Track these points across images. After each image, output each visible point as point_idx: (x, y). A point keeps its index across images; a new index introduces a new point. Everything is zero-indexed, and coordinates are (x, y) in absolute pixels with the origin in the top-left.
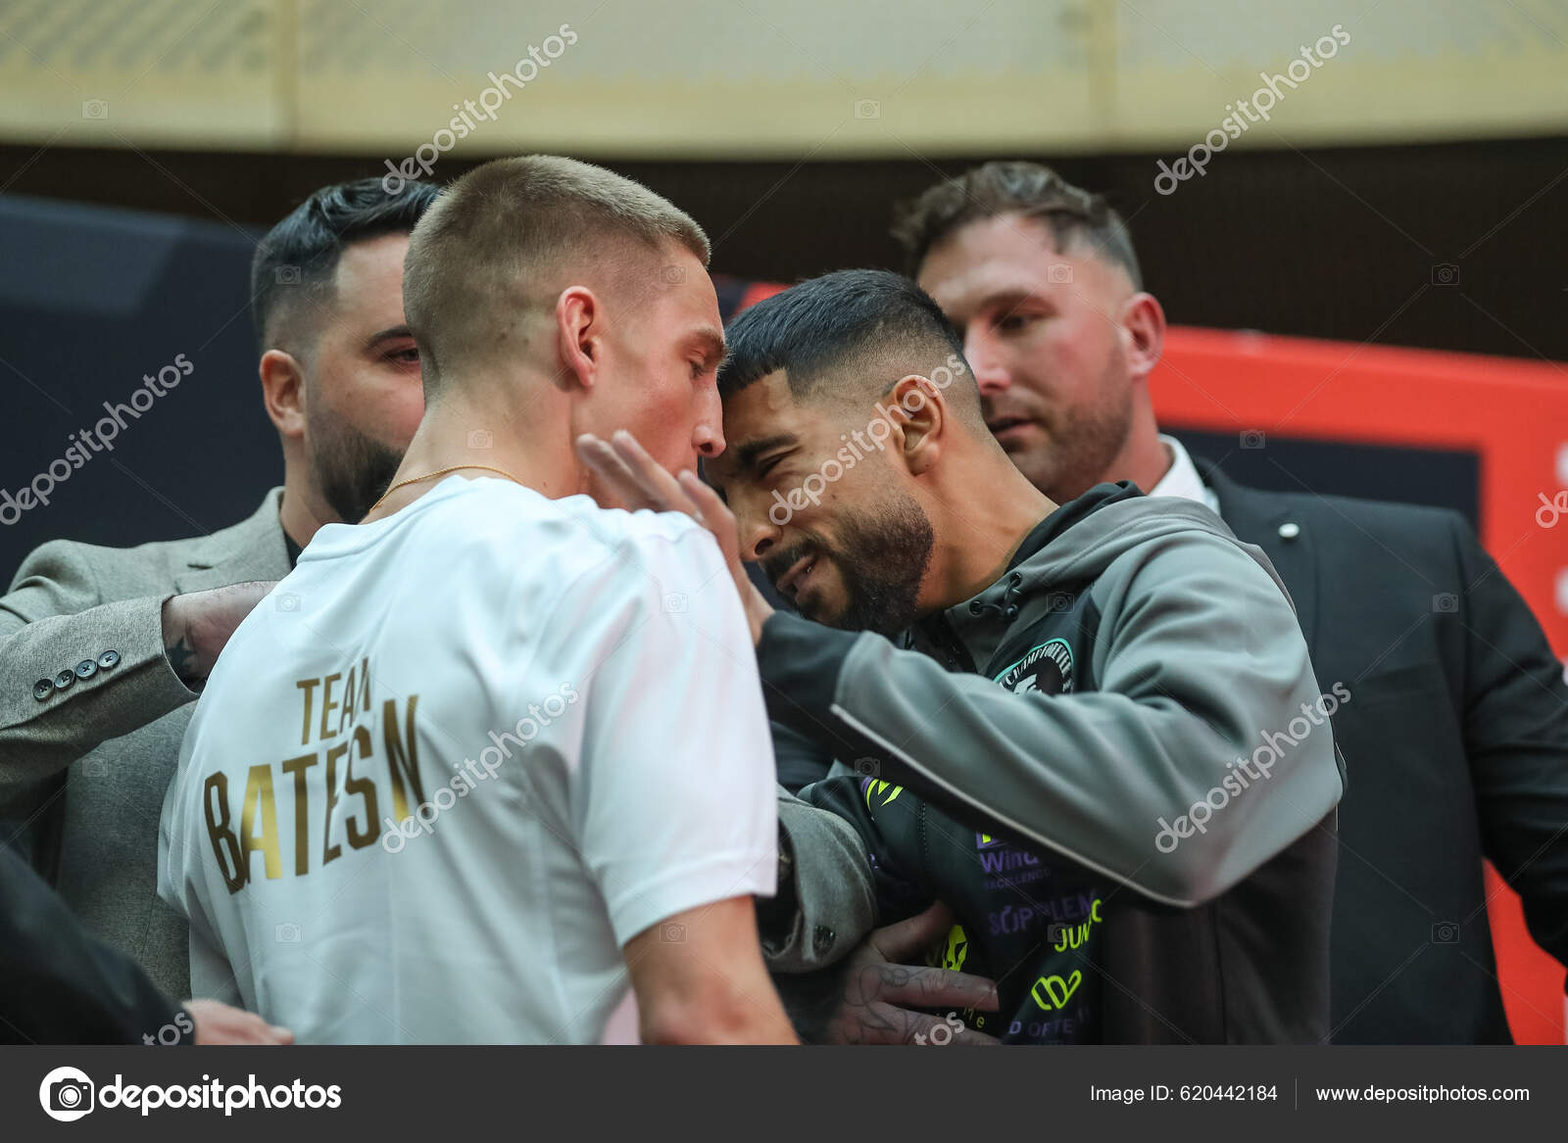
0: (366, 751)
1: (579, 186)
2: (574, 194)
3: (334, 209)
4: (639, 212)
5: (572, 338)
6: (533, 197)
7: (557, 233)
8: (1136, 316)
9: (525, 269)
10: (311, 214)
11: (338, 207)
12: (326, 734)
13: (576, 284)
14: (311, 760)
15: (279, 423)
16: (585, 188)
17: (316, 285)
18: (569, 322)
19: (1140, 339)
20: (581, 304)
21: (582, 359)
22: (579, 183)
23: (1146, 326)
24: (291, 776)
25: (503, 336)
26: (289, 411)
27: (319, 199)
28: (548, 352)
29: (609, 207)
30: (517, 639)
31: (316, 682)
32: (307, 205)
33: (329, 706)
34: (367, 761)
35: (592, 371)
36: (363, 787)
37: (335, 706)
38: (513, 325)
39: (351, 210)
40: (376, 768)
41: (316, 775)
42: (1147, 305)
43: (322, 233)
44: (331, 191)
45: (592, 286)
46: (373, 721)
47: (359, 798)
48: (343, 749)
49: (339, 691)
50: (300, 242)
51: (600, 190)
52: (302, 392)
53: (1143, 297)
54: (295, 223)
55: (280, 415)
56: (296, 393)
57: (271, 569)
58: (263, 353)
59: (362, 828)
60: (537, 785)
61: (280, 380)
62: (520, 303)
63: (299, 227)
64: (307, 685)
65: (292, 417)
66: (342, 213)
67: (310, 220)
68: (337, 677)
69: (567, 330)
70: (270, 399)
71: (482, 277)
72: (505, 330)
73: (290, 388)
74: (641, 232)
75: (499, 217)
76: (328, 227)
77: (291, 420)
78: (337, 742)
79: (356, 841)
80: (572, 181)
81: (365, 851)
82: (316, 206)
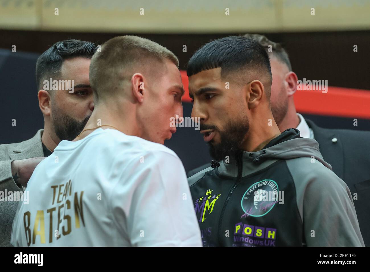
0: (69, 207)
1: (139, 44)
2: (137, 46)
3: (61, 49)
4: (156, 51)
5: (136, 88)
6: (125, 48)
7: (132, 58)
8: (290, 78)
9: (123, 68)
10: (54, 50)
11: (62, 48)
12: (59, 202)
13: (138, 72)
14: (54, 209)
15: (43, 111)
16: (140, 44)
17: (55, 72)
18: (135, 83)
19: (291, 85)
20: (139, 78)
21: (139, 94)
22: (139, 43)
23: (292, 81)
24: (49, 214)
25: (116, 88)
26: (46, 107)
27: (56, 45)
28: (129, 93)
29: (147, 50)
30: (114, 176)
31: (57, 187)
32: (53, 47)
33: (60, 193)
34: (69, 210)
35: (142, 98)
36: (67, 217)
37: (61, 194)
38: (119, 85)
39: (66, 49)
40: (71, 212)
41: (55, 214)
42: (292, 75)
43: (57, 56)
44: (60, 43)
45: (142, 73)
46: (71, 199)
47: (66, 220)
48: (63, 206)
49: (63, 189)
50: (51, 58)
51: (145, 45)
52: (50, 102)
53: (292, 72)
54: (49, 52)
55: (44, 109)
56: (49, 102)
57: (38, 154)
58: (39, 90)
59: (66, 230)
60: (116, 219)
61: (44, 99)
62: (122, 79)
63: (50, 54)
64: (54, 187)
65: (47, 109)
66: (63, 50)
67: (54, 52)
68: (63, 185)
69: (134, 86)
70: (41, 104)
71: (111, 71)
72: (117, 86)
73: (47, 101)
74: (157, 57)
75: (115, 54)
76: (59, 54)
77: (47, 110)
78: (61, 204)
79: (65, 233)
80: (136, 42)
81: (67, 236)
82: (56, 47)
